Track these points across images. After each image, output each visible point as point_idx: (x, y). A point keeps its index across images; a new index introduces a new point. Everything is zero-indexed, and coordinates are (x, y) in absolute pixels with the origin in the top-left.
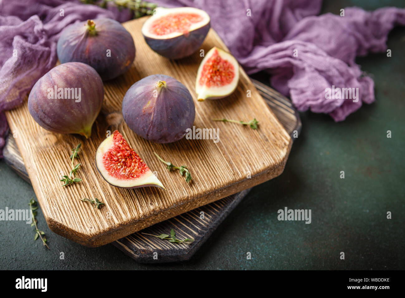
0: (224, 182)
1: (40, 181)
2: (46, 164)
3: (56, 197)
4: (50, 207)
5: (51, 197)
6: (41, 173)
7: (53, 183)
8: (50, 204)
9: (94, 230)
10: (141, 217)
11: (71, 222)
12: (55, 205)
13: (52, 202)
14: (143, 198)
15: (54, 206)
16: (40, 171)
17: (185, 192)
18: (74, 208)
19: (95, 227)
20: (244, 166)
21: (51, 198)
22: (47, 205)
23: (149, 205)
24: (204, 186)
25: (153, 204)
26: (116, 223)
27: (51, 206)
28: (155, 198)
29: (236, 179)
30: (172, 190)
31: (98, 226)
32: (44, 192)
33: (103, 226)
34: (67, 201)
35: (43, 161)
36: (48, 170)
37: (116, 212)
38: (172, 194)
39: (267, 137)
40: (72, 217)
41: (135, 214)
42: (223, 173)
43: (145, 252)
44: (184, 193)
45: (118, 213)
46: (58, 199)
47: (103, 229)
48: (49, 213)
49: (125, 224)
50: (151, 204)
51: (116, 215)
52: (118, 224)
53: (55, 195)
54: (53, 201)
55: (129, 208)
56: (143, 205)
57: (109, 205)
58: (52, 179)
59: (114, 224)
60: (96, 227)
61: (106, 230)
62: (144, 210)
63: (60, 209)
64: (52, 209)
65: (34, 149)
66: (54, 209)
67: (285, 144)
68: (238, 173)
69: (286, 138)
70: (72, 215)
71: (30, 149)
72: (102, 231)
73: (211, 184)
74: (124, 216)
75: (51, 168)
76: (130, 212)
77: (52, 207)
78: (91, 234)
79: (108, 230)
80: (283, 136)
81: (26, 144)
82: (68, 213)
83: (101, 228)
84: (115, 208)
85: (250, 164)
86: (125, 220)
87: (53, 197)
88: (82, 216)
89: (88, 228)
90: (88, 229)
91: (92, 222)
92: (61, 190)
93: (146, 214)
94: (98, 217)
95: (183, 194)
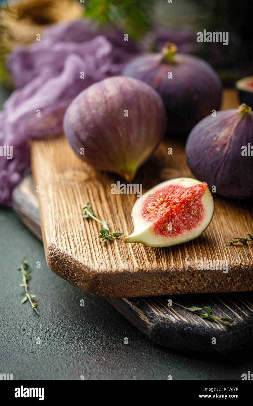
3: (67, 228)
4: (56, 235)
5: (61, 225)
7: (68, 214)
8: (57, 232)
9: (104, 266)
10: (170, 269)
11: (78, 254)
12: (63, 233)
13: (60, 231)
15: (61, 234)
17: (238, 259)
18: (87, 242)
19: (106, 265)
21: (61, 227)
22: (53, 232)
23: (186, 260)
25: (192, 260)
26: (135, 267)
28: (195, 255)
30: (221, 254)
31: (111, 265)
32: (54, 220)
33: (118, 267)
34: (79, 233)
37: (140, 258)
38: (221, 257)
40: (81, 249)
41: (164, 265)
43: (164, 320)
45: (141, 258)
46: (69, 229)
47: (116, 268)
48: (53, 239)
50: (188, 260)
51: (139, 259)
52: (138, 269)
53: (66, 225)
54: (62, 230)
55: (158, 258)
56: (178, 258)
57: (133, 249)
59: (133, 267)
60: (108, 265)
61: (120, 270)
62: (177, 264)
63: (68, 239)
66: (61, 237)
70: (81, 247)
72: (114, 270)
74: (148, 263)
77: (59, 235)
79: (122, 271)
82: (77, 245)
83: (114, 267)
84: (139, 253)
87: (63, 225)
88: (94, 251)
89: (98, 263)
90: (97, 265)
91: (104, 259)
92: (75, 222)
93: (178, 268)
94: (114, 256)
95: (235, 261)
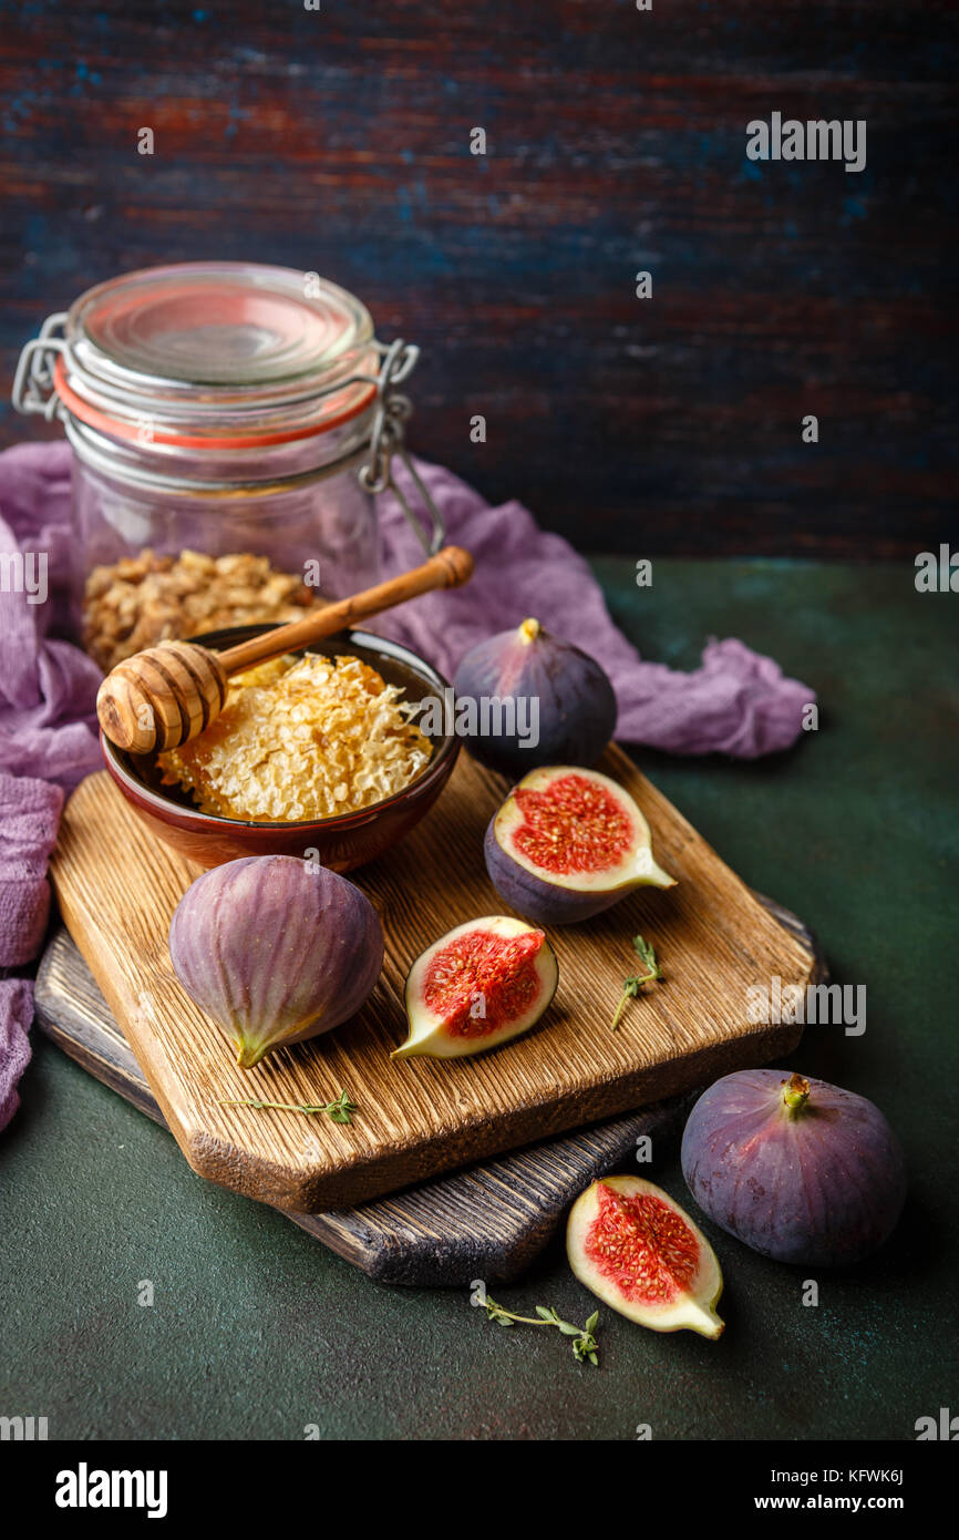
0: (648, 1054)
1: (169, 1048)
2: (183, 1012)
3: (212, 1085)
4: (198, 1107)
6: (169, 1031)
7: (202, 1052)
8: (197, 1102)
9: (315, 1159)
10: (436, 1130)
11: (257, 1141)
12: (210, 1102)
13: (202, 1096)
14: (439, 1088)
15: (207, 1105)
16: (167, 1027)
17: (548, 1076)
19: (318, 1153)
20: (697, 1019)
21: (200, 1088)
22: (189, 1103)
23: (458, 1103)
24: (597, 1063)
25: (467, 1100)
26: (372, 1145)
27: (202, 1104)
28: (471, 1088)
29: (678, 1047)
31: (327, 1151)
33: (340, 1152)
35: (173, 1005)
36: (187, 1026)
39: (754, 957)
40: (257, 1128)
41: (421, 1125)
42: (643, 1033)
44: (547, 1079)
46: (217, 1088)
47: (338, 1155)
48: (196, 1120)
49: (398, 1145)
50: (462, 1101)
51: (373, 1125)
52: (378, 1146)
53: (208, 1080)
54: (205, 1095)
55: (405, 1111)
56: (442, 1103)
58: (199, 1045)
59: (369, 1145)
60: (322, 1153)
61: (348, 1160)
62: (444, 1115)
63: (225, 1112)
64: (205, 1111)
65: (148, 979)
66: (209, 1112)
67: (801, 972)
68: (682, 1035)
69: (801, 958)
71: (139, 978)
72: (337, 1162)
73: (616, 1058)
74: (391, 1128)
75: (196, 1021)
76: (408, 1119)
77: (203, 1107)
78: (308, 1168)
79: (352, 1160)
80: (793, 954)
81: (126, 966)
82: (246, 1121)
83: (335, 1155)
85: (714, 1016)
86: (394, 1137)
87: (204, 1084)
89: (301, 1154)
90: (300, 1157)
91: (308, 1141)
92: (225, 1072)
93: (451, 1125)
95: (544, 1080)
